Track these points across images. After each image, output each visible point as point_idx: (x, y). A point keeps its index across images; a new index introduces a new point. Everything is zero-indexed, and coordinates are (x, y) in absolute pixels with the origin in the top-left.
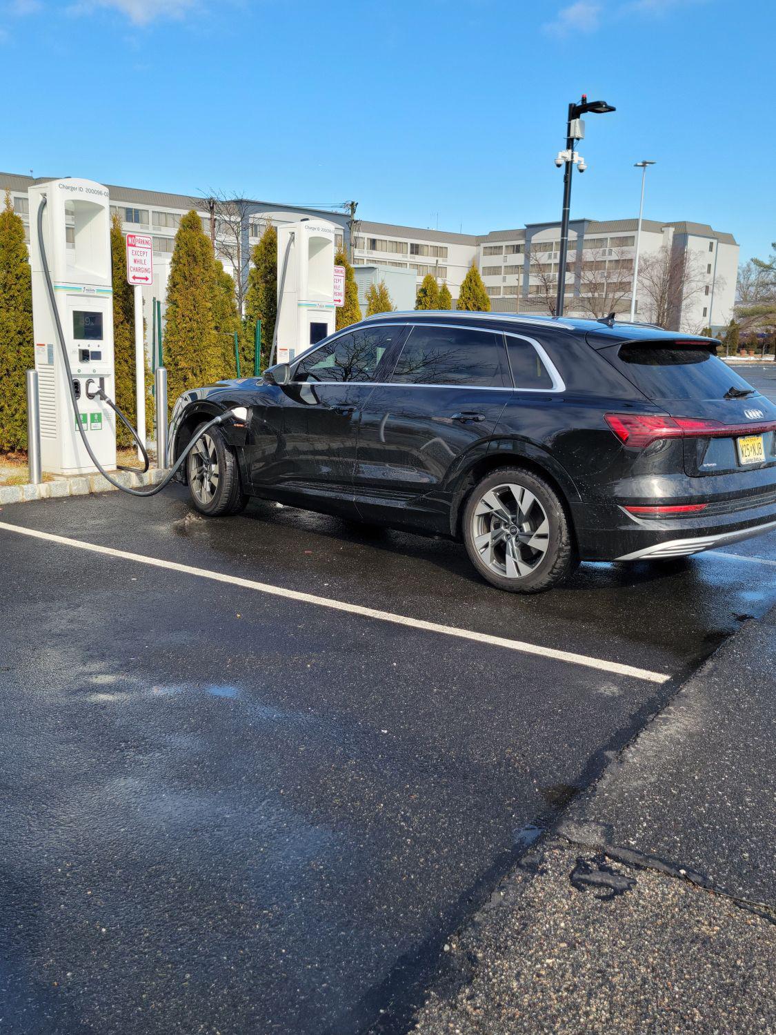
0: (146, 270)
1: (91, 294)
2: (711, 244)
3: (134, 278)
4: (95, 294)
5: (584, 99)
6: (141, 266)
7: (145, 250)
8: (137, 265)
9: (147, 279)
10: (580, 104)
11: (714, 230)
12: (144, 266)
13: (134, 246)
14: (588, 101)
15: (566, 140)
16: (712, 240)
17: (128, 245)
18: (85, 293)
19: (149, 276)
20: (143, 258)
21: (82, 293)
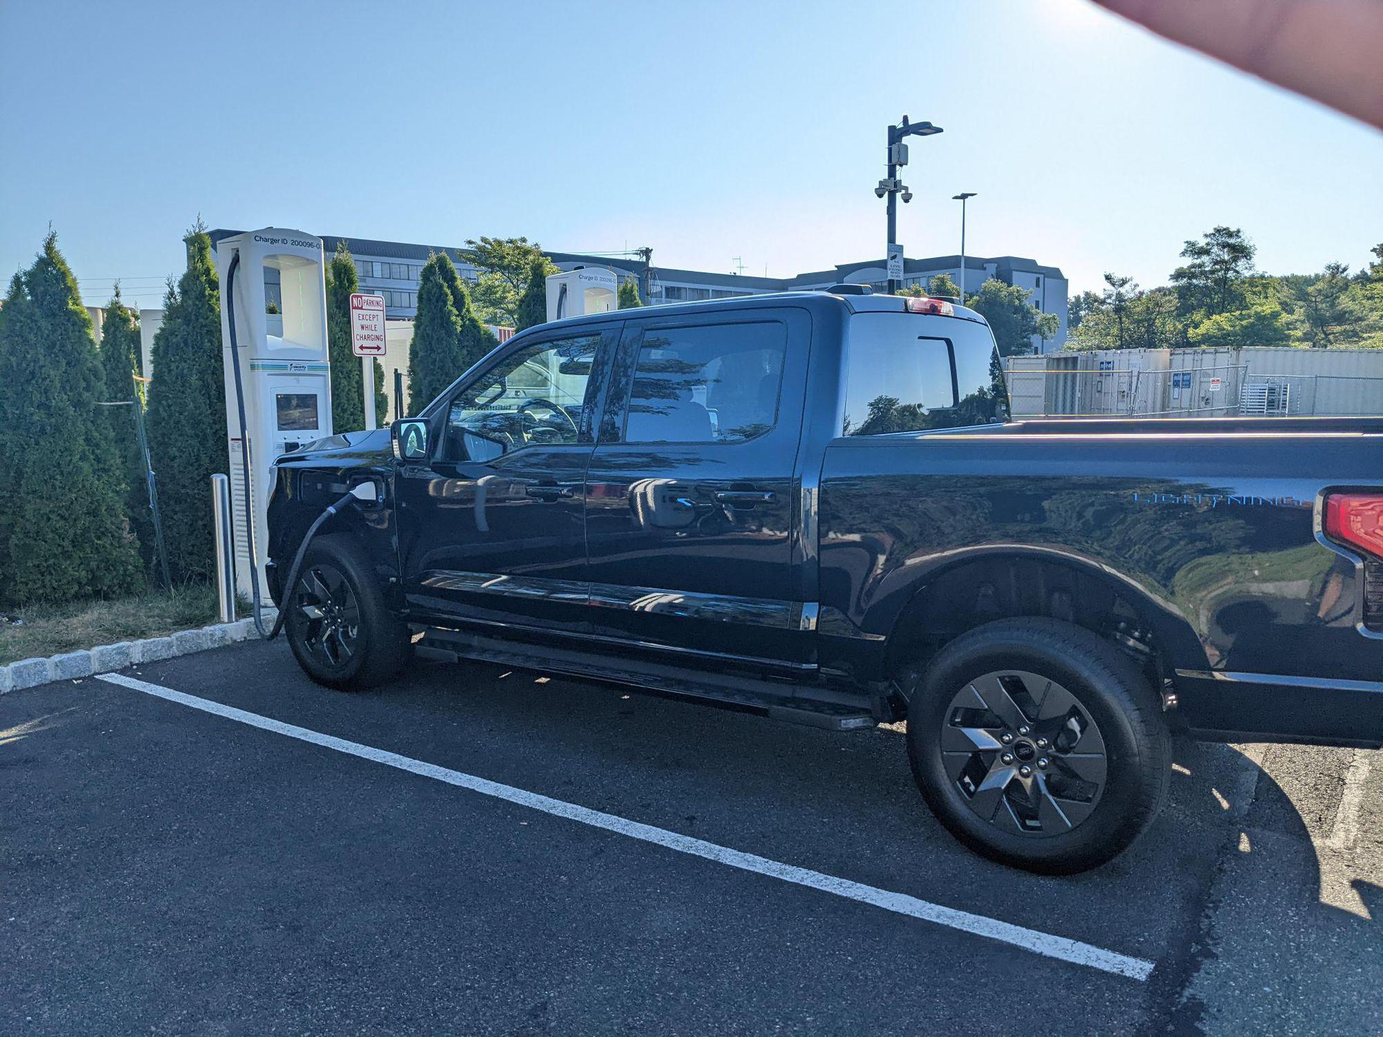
0: (378, 338)
1: (301, 372)
2: (1038, 279)
3: (362, 348)
4: (306, 371)
5: (905, 119)
6: (370, 333)
7: (375, 313)
8: (365, 332)
9: (378, 348)
10: (901, 126)
11: (1039, 264)
12: (374, 333)
13: (361, 308)
14: (910, 123)
15: (887, 167)
16: (1038, 276)
17: (354, 308)
18: (293, 371)
19: (381, 344)
20: (372, 323)
21: (288, 372)
